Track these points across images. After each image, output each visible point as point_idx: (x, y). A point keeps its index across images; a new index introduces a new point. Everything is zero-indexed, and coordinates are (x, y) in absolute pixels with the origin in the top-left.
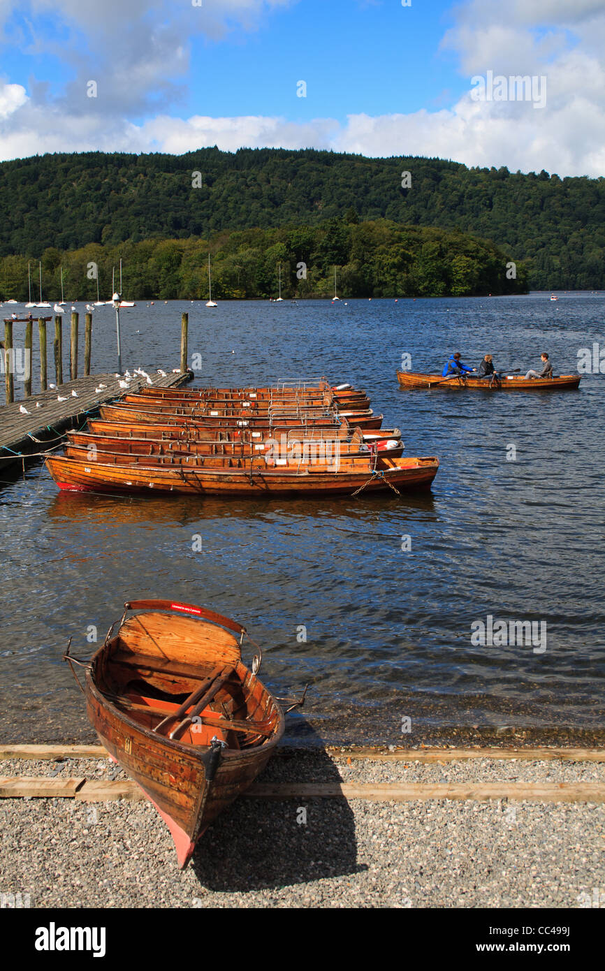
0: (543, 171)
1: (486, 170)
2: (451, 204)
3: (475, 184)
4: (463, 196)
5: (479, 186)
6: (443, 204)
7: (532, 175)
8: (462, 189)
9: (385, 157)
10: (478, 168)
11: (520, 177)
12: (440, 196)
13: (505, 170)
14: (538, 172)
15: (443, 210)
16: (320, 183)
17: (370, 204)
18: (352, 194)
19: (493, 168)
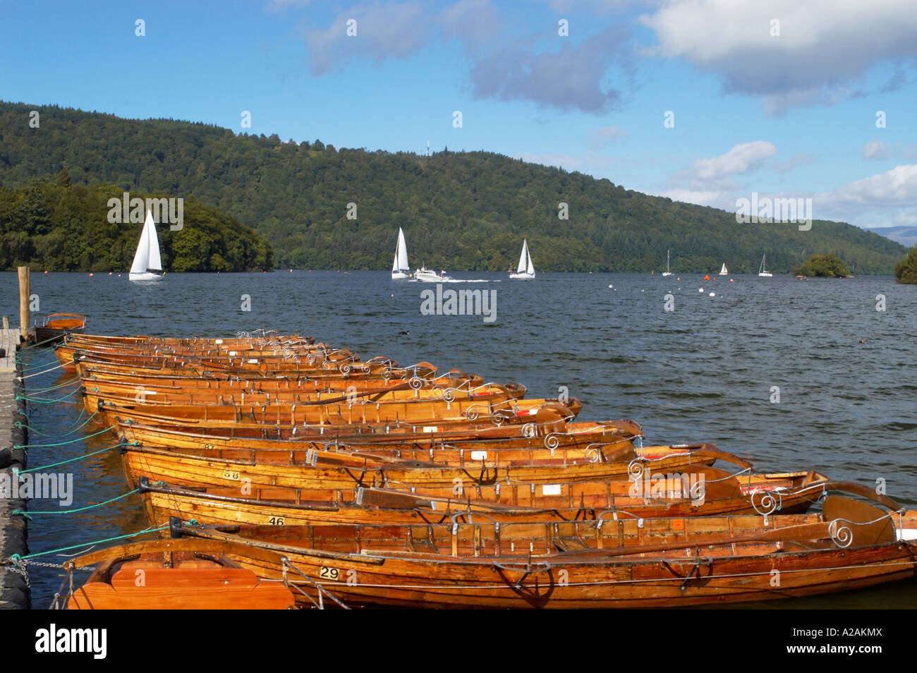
0: (318, 141)
1: (254, 137)
2: (214, 172)
3: (243, 151)
4: (228, 164)
5: (247, 153)
6: (206, 171)
7: (305, 145)
8: (228, 156)
9: (141, 119)
10: (246, 134)
11: (292, 147)
12: (202, 164)
13: (275, 137)
14: (312, 142)
15: (205, 178)
16: (63, 143)
17: (122, 169)
18: (101, 157)
19: (263, 135)
